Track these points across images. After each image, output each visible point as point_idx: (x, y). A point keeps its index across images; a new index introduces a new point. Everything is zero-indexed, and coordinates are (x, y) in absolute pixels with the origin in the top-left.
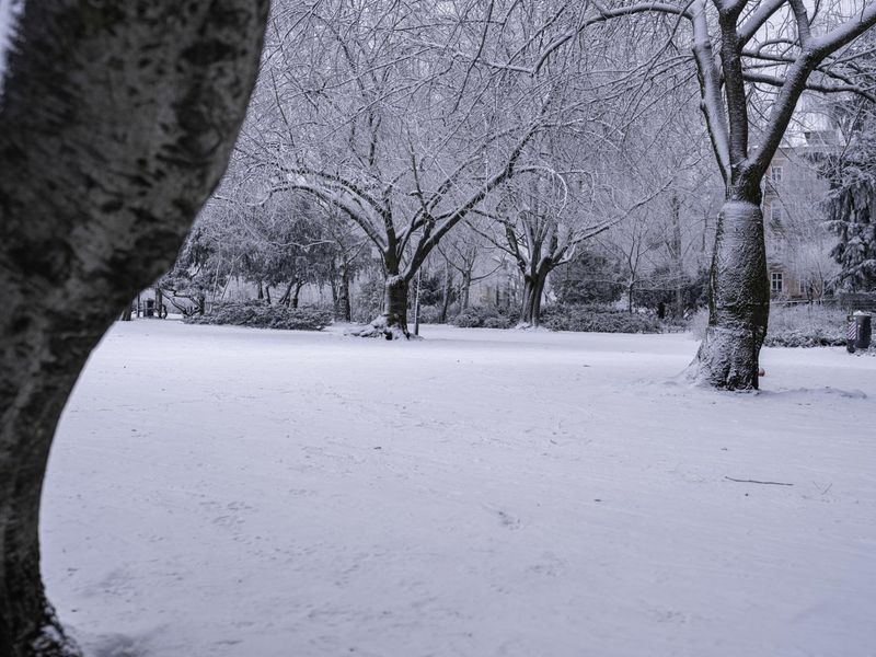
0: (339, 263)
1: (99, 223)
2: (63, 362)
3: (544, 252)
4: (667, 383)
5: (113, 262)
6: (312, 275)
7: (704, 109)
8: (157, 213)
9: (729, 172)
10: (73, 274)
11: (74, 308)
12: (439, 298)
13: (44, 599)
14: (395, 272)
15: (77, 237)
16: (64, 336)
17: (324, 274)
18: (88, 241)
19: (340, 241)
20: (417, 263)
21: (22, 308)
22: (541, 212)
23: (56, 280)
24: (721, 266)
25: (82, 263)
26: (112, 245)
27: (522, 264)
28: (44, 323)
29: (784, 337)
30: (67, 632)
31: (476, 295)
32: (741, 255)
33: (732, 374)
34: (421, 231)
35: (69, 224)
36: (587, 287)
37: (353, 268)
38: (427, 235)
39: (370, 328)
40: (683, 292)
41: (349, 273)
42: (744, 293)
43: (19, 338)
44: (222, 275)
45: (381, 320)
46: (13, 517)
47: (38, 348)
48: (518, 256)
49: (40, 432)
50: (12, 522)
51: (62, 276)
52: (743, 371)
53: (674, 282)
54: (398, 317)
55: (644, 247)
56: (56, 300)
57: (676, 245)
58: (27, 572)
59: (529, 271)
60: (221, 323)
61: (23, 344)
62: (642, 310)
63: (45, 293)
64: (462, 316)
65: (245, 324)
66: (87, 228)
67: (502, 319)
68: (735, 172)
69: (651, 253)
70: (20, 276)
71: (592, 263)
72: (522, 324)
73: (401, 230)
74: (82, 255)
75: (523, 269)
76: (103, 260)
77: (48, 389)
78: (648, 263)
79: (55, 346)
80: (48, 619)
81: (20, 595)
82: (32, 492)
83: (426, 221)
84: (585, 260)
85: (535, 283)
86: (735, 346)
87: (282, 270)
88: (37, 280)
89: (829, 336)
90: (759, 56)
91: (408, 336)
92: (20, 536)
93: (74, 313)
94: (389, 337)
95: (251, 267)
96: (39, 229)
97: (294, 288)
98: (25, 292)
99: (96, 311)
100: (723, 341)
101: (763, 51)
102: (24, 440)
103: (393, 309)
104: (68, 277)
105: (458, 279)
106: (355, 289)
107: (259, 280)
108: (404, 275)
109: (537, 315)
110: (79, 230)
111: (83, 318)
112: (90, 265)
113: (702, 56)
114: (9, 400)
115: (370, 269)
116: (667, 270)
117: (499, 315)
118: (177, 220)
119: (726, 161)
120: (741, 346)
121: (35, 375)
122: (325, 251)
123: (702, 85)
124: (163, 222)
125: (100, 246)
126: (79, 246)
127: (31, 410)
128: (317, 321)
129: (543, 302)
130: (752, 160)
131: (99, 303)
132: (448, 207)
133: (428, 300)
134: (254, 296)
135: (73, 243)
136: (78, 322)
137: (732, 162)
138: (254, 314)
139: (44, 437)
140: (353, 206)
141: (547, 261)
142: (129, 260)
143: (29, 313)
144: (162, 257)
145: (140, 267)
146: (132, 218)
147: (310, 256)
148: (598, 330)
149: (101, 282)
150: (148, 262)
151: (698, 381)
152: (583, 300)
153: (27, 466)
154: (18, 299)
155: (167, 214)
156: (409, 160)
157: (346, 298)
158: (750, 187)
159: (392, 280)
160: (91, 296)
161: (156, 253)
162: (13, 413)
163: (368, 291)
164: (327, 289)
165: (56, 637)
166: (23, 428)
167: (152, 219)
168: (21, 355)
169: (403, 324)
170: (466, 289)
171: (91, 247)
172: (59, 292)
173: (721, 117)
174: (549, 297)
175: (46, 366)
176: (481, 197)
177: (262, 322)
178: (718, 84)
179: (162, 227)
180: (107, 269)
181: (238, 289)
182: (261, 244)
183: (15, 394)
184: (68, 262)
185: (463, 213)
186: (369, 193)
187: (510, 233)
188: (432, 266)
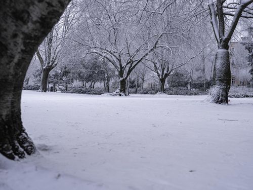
0: (106, 76)
1: (37, 6)
2: (27, 50)
3: (165, 72)
4: (201, 102)
5: (41, 18)
6: (98, 79)
7: (212, 23)
8: (54, 4)
9: (219, 41)
10: (30, 21)
11: (30, 32)
12: (135, 86)
13: (22, 126)
14: (122, 77)
15: (31, 10)
16: (28, 41)
17: (102, 79)
18: (34, 11)
19: (106, 69)
20: (128, 74)
21: (15, 31)
22: (164, 59)
23: (25, 23)
24: (217, 68)
25: (32, 18)
26: (41, 13)
27: (159, 75)
28: (22, 36)
29: (236, 95)
30: (29, 136)
31: (145, 85)
32: (222, 64)
33: (220, 99)
34: (129, 65)
35: (29, 5)
36: (178, 83)
37: (110, 77)
38: (131, 66)
39: (115, 93)
40: (206, 84)
41: (109, 79)
42: (224, 76)
43: (15, 40)
44: (72, 79)
45: (118, 90)
46: (13, 98)
47: (20, 44)
48: (158, 73)
49: (21, 73)
50: (13, 99)
51: (26, 22)
52: (223, 98)
53: (203, 81)
54: (123, 90)
55: (194, 71)
56: (25, 29)
57: (204, 70)
58: (17, 116)
59: (161, 77)
60: (72, 93)
61: (16, 42)
62: (194, 89)
63: (22, 26)
64: (142, 91)
65: (79, 93)
66: (34, 7)
67: (153, 92)
68: (221, 40)
69: (196, 73)
70: (15, 21)
71: (179, 76)
72: (159, 93)
73: (124, 65)
74: (32, 15)
75: (159, 77)
76: (38, 17)
77: (23, 58)
78: (195, 76)
79: (25, 44)
80: (23, 131)
81: (15, 122)
82: (19, 92)
83: (131, 62)
84: (177, 75)
85: (163, 81)
86: (221, 91)
87: (90, 78)
88: (20, 22)
89: (249, 94)
90: (228, 8)
91: (126, 95)
92: (15, 104)
93: (30, 34)
94: (120, 95)
95: (80, 77)
96: (20, 7)
97: (93, 83)
98: (16, 26)
99: (37, 34)
100: (217, 89)
101: (229, 6)
102: (16, 74)
103: (121, 87)
104: (28, 22)
105: (140, 81)
106: (111, 83)
107: (83, 81)
108: (124, 78)
109: (163, 90)
110: (31, 7)
111: (33, 36)
112: (35, 19)
113: (211, 7)
114: (12, 59)
115: (115, 78)
116: (201, 77)
117: (152, 90)
118: (59, 7)
119: (218, 37)
120: (223, 91)
121: (19, 53)
122: (102, 73)
123: (211, 16)
124: (56, 7)
125: (38, 13)
126: (32, 12)
127: (18, 64)
128: (100, 92)
129: (165, 87)
130: (226, 36)
131: (37, 31)
132: (137, 58)
133: (132, 87)
134: (81, 85)
135: (30, 11)
136: (31, 37)
137: (220, 37)
138: (82, 90)
139: (22, 75)
140: (110, 58)
141: (166, 74)
142: (46, 18)
143: (17, 33)
144: (55, 18)
145: (49, 20)
146: (47, 5)
147: (97, 74)
148: (181, 95)
149: (38, 24)
150: (51, 19)
151: (210, 101)
152: (177, 86)
153: (17, 83)
154: (14, 28)
155: (57, 5)
156: (126, 43)
157: (108, 86)
158: (225, 44)
159: (121, 79)
160: (35, 29)
161: (53, 16)
162: (13, 64)
163: (114, 84)
164: (103, 84)
165: (26, 136)
166: (16, 70)
167: (52, 6)
168: (15, 45)
169: (124, 92)
170: (143, 83)
171: (35, 13)
172: (26, 27)
173: (216, 25)
174: (167, 85)
175: (22, 50)
176: (147, 55)
177: (84, 93)
178: (216, 15)
179: (55, 9)
180: (39, 20)
181: (77, 83)
182: (84, 70)
183: (14, 58)
184: (28, 17)
185: (142, 59)
186: (115, 54)
187: (155, 66)
188: (133, 77)
